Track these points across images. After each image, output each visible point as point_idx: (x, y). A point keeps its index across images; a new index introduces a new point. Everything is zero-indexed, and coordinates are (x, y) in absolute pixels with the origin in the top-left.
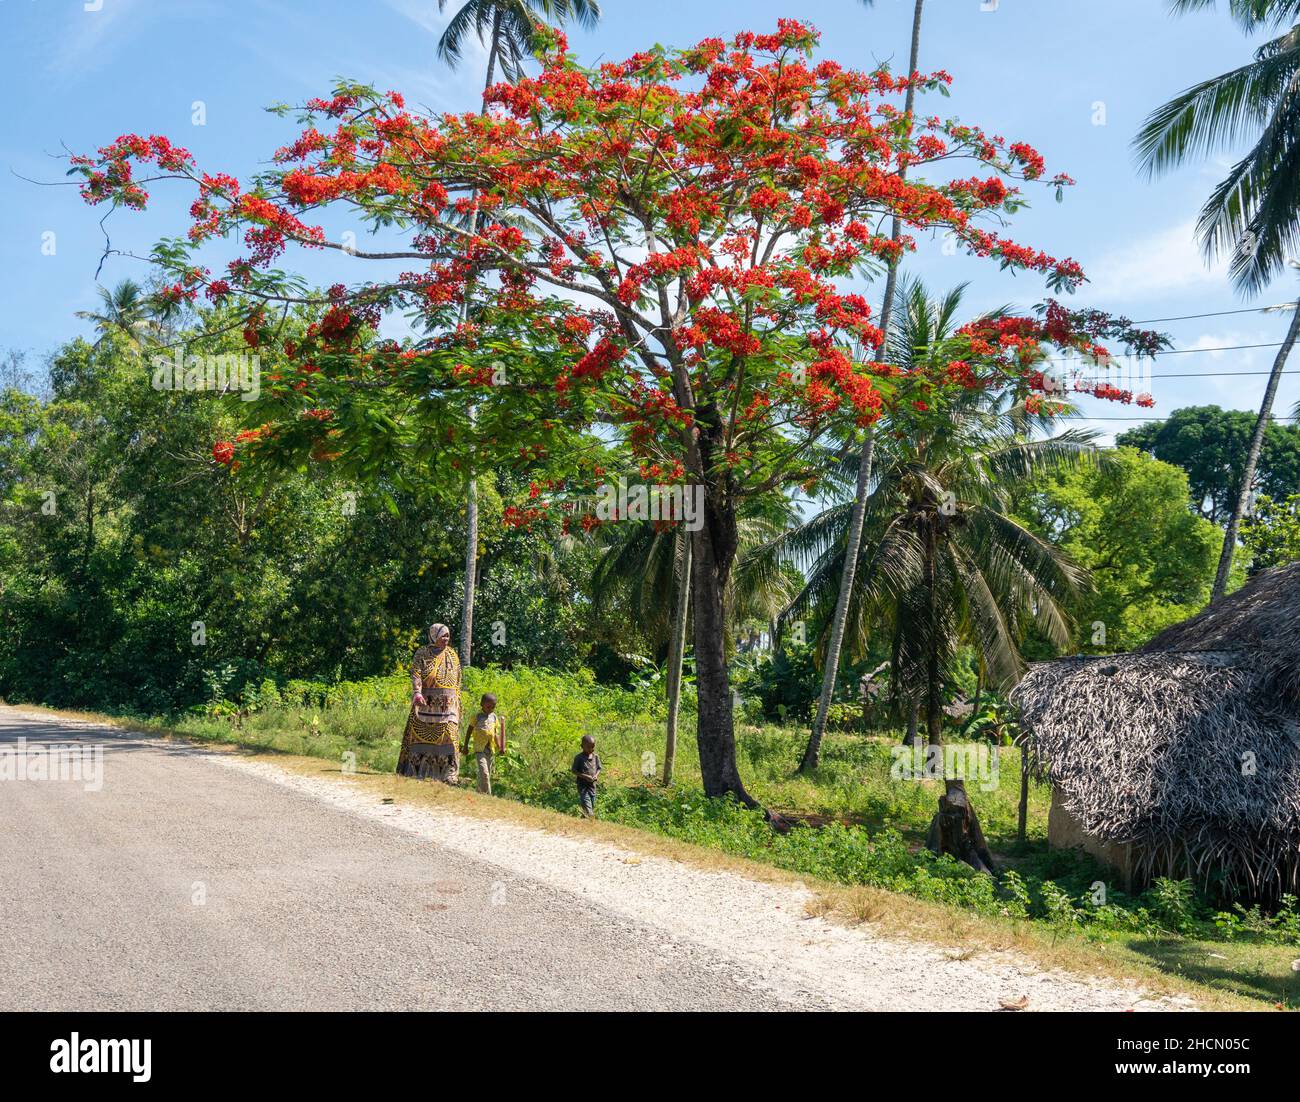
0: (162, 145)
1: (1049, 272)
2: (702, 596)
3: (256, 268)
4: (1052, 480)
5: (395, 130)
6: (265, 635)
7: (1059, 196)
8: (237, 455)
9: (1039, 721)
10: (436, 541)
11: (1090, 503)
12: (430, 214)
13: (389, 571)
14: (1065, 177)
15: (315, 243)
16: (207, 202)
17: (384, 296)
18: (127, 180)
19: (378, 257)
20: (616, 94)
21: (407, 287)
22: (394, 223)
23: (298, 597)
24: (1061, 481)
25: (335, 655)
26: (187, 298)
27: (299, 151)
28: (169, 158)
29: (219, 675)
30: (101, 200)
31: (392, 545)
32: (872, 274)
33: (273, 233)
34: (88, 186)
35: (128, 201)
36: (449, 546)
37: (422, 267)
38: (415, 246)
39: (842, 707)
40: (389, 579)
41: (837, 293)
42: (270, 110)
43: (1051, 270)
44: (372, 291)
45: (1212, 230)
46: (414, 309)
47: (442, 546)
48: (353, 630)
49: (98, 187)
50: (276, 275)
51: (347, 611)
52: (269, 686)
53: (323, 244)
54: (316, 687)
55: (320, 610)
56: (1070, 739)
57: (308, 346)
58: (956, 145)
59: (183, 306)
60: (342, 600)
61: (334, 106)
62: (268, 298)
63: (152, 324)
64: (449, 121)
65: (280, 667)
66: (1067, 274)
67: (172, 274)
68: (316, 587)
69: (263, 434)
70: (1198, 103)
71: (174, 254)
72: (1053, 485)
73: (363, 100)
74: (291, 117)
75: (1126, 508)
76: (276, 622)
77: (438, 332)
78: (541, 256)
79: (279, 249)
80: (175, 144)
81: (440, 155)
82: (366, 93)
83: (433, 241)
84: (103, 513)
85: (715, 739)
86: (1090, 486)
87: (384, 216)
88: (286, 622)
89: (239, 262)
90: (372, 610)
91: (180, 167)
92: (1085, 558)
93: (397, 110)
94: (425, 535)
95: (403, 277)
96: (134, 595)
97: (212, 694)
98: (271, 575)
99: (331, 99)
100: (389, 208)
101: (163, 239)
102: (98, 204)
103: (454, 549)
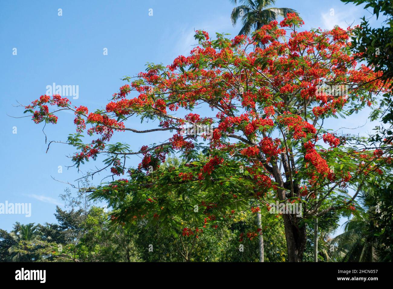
0: (58, 98)
16: (79, 118)
18: (48, 112)
19: (145, 132)
26: (86, 158)
28: (61, 102)
30: (40, 122)
34: (33, 117)
35: (50, 120)
38: (160, 126)
49: (37, 117)
53: (124, 129)
59: (84, 160)
62: (117, 154)
67: (78, 148)
71: (76, 140)
73: (160, 70)
84: (133, 255)
91: (65, 105)
101: (70, 135)
102: (39, 123)
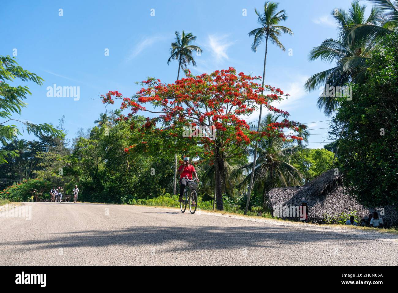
0: (117, 92)
1: (283, 114)
2: (217, 178)
3: (133, 115)
4: (305, 156)
5: (158, 88)
6: (133, 189)
7: (287, 98)
8: (129, 151)
9: (272, 199)
10: (169, 170)
11: (314, 161)
12: (165, 104)
13: (159, 176)
14: (288, 94)
15: (144, 110)
16: (124, 103)
17: (157, 119)
18: (110, 99)
19: (155, 112)
20: (199, 82)
21: (161, 118)
22: (158, 106)
23: (140, 181)
24: (307, 156)
25: (148, 194)
27: (141, 92)
28: (118, 95)
29: (124, 198)
30: (106, 103)
31: (160, 170)
32: (249, 115)
33: (136, 108)
34: (103, 100)
35: (110, 103)
36: (171, 171)
37: (164, 114)
38: (162, 110)
39: (258, 207)
40: (159, 178)
41: (240, 119)
42: (135, 83)
43: (283, 113)
44: (154, 119)
45: (320, 104)
46: (162, 122)
47: (170, 170)
48: (151, 189)
49: (105, 100)
50: (137, 116)
51: (150, 184)
52: (134, 200)
54: (144, 200)
55: (145, 184)
56: (277, 202)
57: (142, 129)
58: (266, 89)
60: (149, 182)
61: (147, 82)
63: (109, 122)
64: (169, 85)
65: (136, 197)
66: (286, 114)
67: (118, 116)
68: (144, 179)
69: (134, 147)
70: (317, 78)
71: (118, 112)
72: (305, 157)
73: (152, 81)
74: (139, 84)
75: (322, 163)
76: (135, 187)
77: (167, 126)
78: (186, 112)
79: (137, 111)
80: (119, 92)
81: (167, 93)
82: (153, 79)
83: (166, 109)
84: (100, 163)
85: (219, 206)
86: (314, 157)
87: (156, 105)
88: (138, 187)
89: (130, 113)
90: (156, 184)
91: (120, 96)
92: (312, 174)
93: (159, 83)
94: (166, 168)
95: (160, 116)
96: (106, 181)
97: (122, 202)
98: (135, 177)
99: (147, 81)
100: (157, 103)
101: (116, 110)
103: (173, 171)
